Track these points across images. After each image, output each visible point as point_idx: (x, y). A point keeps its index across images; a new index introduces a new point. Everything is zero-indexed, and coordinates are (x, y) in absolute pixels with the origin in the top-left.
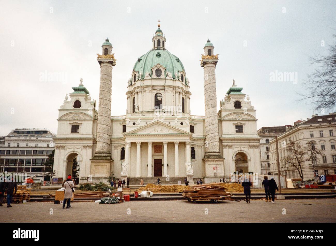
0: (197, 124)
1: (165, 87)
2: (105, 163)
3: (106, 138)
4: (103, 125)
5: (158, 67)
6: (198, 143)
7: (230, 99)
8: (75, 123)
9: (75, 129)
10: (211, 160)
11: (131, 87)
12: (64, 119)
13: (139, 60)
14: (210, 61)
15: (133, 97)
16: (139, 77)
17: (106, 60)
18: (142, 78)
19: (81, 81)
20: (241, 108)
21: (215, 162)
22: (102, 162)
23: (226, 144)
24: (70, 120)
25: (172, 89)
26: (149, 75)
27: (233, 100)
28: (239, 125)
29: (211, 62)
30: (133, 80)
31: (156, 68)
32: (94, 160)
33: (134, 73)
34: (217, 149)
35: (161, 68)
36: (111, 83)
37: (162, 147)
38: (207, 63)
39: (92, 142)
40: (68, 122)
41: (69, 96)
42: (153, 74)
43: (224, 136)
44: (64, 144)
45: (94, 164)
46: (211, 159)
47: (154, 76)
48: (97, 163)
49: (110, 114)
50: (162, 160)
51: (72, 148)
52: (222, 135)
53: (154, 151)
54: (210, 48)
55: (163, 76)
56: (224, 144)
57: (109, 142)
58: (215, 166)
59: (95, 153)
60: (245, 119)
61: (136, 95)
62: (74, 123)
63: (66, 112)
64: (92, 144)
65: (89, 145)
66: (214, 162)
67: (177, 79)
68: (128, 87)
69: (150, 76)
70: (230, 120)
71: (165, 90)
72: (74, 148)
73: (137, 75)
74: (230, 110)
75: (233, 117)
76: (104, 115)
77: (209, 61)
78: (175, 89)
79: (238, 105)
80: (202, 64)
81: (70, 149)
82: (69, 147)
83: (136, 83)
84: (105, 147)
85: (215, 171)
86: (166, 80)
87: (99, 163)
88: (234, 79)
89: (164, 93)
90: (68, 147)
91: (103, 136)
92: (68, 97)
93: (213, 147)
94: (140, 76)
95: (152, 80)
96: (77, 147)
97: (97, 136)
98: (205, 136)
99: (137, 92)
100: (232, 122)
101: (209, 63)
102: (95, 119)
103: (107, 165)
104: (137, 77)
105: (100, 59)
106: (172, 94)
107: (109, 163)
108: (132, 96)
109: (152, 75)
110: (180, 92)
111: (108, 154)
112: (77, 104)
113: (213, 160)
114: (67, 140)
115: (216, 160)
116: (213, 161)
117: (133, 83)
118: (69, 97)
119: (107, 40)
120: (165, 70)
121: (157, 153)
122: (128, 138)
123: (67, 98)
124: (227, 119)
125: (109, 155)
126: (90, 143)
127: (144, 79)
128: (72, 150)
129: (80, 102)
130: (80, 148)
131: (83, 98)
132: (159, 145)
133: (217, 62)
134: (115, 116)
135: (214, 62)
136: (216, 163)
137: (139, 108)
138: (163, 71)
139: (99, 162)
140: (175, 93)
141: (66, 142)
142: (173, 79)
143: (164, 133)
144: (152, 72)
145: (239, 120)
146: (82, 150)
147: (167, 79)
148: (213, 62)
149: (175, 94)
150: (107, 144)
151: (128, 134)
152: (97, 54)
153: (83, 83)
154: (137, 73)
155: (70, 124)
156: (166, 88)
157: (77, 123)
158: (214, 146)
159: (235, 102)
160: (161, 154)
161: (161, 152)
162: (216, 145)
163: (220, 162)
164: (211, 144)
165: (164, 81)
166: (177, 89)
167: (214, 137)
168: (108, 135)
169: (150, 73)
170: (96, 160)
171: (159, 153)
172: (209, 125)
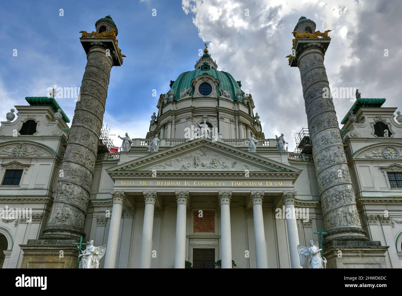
1: (218, 112)
3: (75, 193)
4: (72, 164)
5: (206, 80)
7: (364, 118)
8: (16, 163)
9: (13, 177)
10: (351, 252)
14: (314, 42)
20: (391, 136)
21: (363, 256)
22: (54, 253)
25: (232, 117)
26: (187, 93)
27: (370, 121)
28: (396, 170)
29: (314, 44)
31: (201, 82)
32: (31, 248)
33: (162, 101)
34: (358, 225)
35: (210, 81)
37: (213, 216)
38: (307, 47)
39: (42, 206)
42: (195, 91)
43: (364, 195)
45: (31, 259)
46: (350, 248)
47: (197, 94)
48: (40, 255)
50: (214, 250)
53: (194, 227)
54: (309, 25)
55: (214, 94)
56: (368, 214)
57: (83, 207)
61: (162, 130)
62: (11, 164)
64: (42, 211)
66: (358, 256)
67: (241, 102)
69: (190, 95)
70: (372, 161)
71: (219, 117)
74: (368, 138)
75: (378, 153)
76: (77, 142)
77: (311, 41)
78: (237, 117)
83: (164, 110)
84: (68, 214)
86: (220, 101)
87: (46, 255)
89: (217, 123)
91: (67, 188)
93: (349, 217)
95: (192, 100)
100: (377, 165)
105: (86, 39)
106: (233, 126)
107: (71, 255)
109: (193, 93)
112: (29, 128)
113: (357, 252)
115: (365, 252)
116: (355, 254)
119: (108, 17)
120: (218, 84)
121: (200, 231)
122: (122, 182)
124: (363, 157)
127: (178, 100)
129: (37, 123)
130: (12, 221)
131: (44, 115)
132: (208, 211)
138: (214, 86)
139: (46, 253)
140: (237, 123)
142: (233, 101)
144: (194, 88)
145: (392, 160)
146: (16, 225)
147: (223, 99)
148: (319, 45)
149: (237, 126)
150: (75, 209)
151: (122, 170)
156: (220, 113)
157: (19, 164)
158: (350, 214)
159: (374, 125)
160: (212, 233)
161: (212, 229)
162: (353, 211)
163: (377, 256)
164: (341, 209)
165: (217, 102)
166: (241, 117)
167: (347, 194)
168: (81, 186)
169: (190, 89)
170: (36, 248)
171: (208, 231)
172: (328, 166)
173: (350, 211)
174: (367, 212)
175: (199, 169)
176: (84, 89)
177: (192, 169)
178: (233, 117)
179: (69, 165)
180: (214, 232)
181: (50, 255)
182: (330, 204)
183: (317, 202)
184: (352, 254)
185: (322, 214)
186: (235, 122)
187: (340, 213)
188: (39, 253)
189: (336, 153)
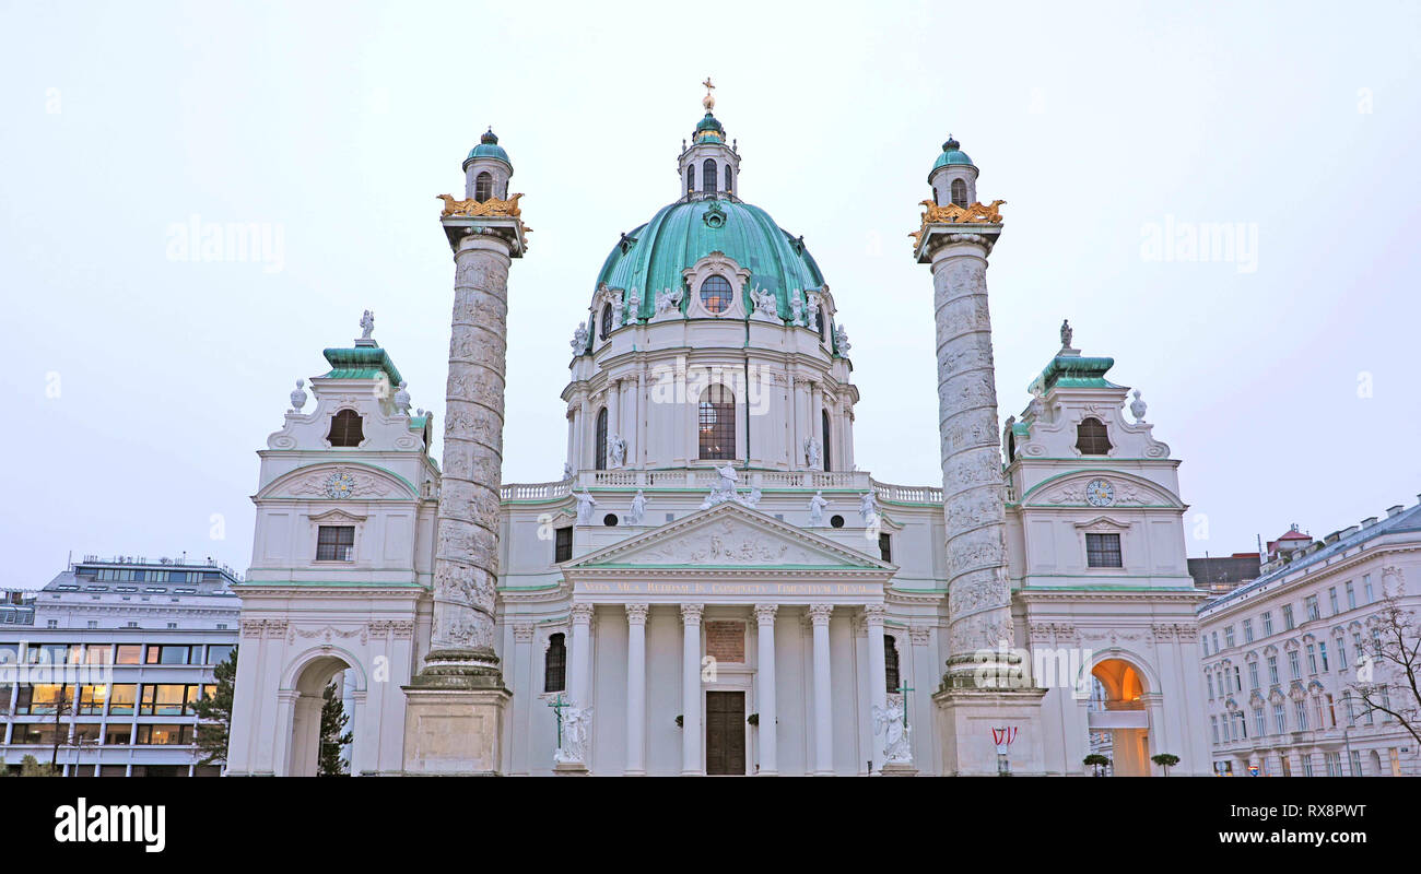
0: (903, 525)
1: (747, 360)
2: (475, 704)
3: (479, 584)
4: (466, 526)
5: (717, 269)
6: (910, 617)
7: (1059, 408)
8: (337, 513)
9: (334, 541)
10: (982, 697)
11: (587, 360)
12: (282, 493)
13: (626, 243)
14: (965, 233)
15: (598, 405)
16: (626, 314)
17: (485, 224)
18: (640, 319)
19: (367, 322)
20: (1110, 452)
21: (1002, 705)
22: (461, 700)
23: (1046, 621)
24: (310, 502)
25: (778, 368)
26: (674, 302)
27: (1072, 416)
28: (1104, 529)
29: (966, 236)
30: (598, 331)
31: (706, 273)
32: (423, 692)
35: (727, 269)
36: (504, 332)
37: (742, 631)
38: (951, 242)
39: (410, 605)
40: (305, 510)
41: (306, 389)
42: (692, 298)
43: (1032, 582)
44: (286, 614)
45: (423, 710)
46: (980, 691)
47: (697, 307)
48: (438, 704)
49: (499, 474)
50: (744, 693)
51: (319, 632)
52: (1022, 579)
53: (708, 652)
54: (961, 173)
55: (736, 309)
56: (1034, 620)
57: (491, 608)
58: (999, 725)
59: (427, 660)
60: (1128, 504)
61: (612, 394)
62: (328, 514)
63: (293, 464)
64: (411, 615)
65: (397, 618)
66: (994, 705)
67: (802, 323)
68: (571, 367)
69: (680, 310)
70: (1059, 509)
72: (328, 635)
73: (617, 304)
74: (1059, 460)
75: (1076, 493)
76: (468, 478)
77: (960, 230)
78: (790, 367)
79: (1093, 437)
80: (925, 249)
81: (309, 635)
82: (307, 628)
83: (614, 340)
84: (472, 627)
85: (1002, 749)
86: (751, 327)
87: (449, 704)
88: (1066, 321)
90: (299, 627)
91: (463, 575)
92: (305, 396)
93: (990, 633)
94: (634, 309)
95: (686, 325)
96: (344, 629)
97: (437, 574)
98: (943, 585)
99: (619, 382)
100: (1069, 519)
101: (960, 240)
102: (426, 498)
103: (481, 717)
104: (617, 315)
105: (456, 219)
106: (780, 392)
107: (493, 704)
108: (591, 401)
109: (687, 305)
110: (812, 383)
111: (486, 665)
112: (346, 429)
113: (993, 698)
114: (294, 591)
115: (1007, 697)
116: (990, 702)
117: (598, 344)
118: (310, 395)
119: (490, 139)
120: (748, 279)
121: (718, 659)
122: (588, 587)
123: (298, 400)
124: (1043, 501)
125: (492, 666)
126: (404, 611)
127: (650, 321)
128: (321, 641)
129: (361, 418)
130: (354, 634)
131: (374, 399)
132: (733, 623)
133: (994, 238)
134: (518, 486)
135: (982, 235)
136: (1005, 712)
137: (625, 453)
138: (737, 286)
139: (448, 700)
140: (791, 384)
141: (294, 605)
142: (782, 323)
143: (758, 562)
144: (688, 288)
145: (1101, 508)
146: (364, 642)
147: (758, 322)
148: (977, 238)
149: (791, 390)
150: (482, 615)
151: (587, 564)
152: (442, 197)
153: (373, 336)
154: (619, 296)
155: (312, 518)
156: (750, 360)
157: (344, 514)
158: (993, 628)
159: (1078, 426)
160: (740, 664)
161: (740, 656)
162: (1000, 622)
163: (1026, 705)
164: (978, 618)
165: (744, 329)
166: (800, 367)
167: (994, 588)
168: (485, 570)
169: (679, 293)
170: (430, 692)
171: (732, 660)
172: (965, 530)
173: (995, 623)
174: (1033, 617)
175: (721, 562)
176: (466, 348)
177: (709, 561)
178: (782, 366)
179: (459, 527)
180: (743, 662)
181: (456, 703)
182: (962, 606)
183: (943, 597)
184: (985, 702)
185: (948, 617)
186: (786, 381)
187: (975, 624)
188: (435, 700)
189: (982, 503)
